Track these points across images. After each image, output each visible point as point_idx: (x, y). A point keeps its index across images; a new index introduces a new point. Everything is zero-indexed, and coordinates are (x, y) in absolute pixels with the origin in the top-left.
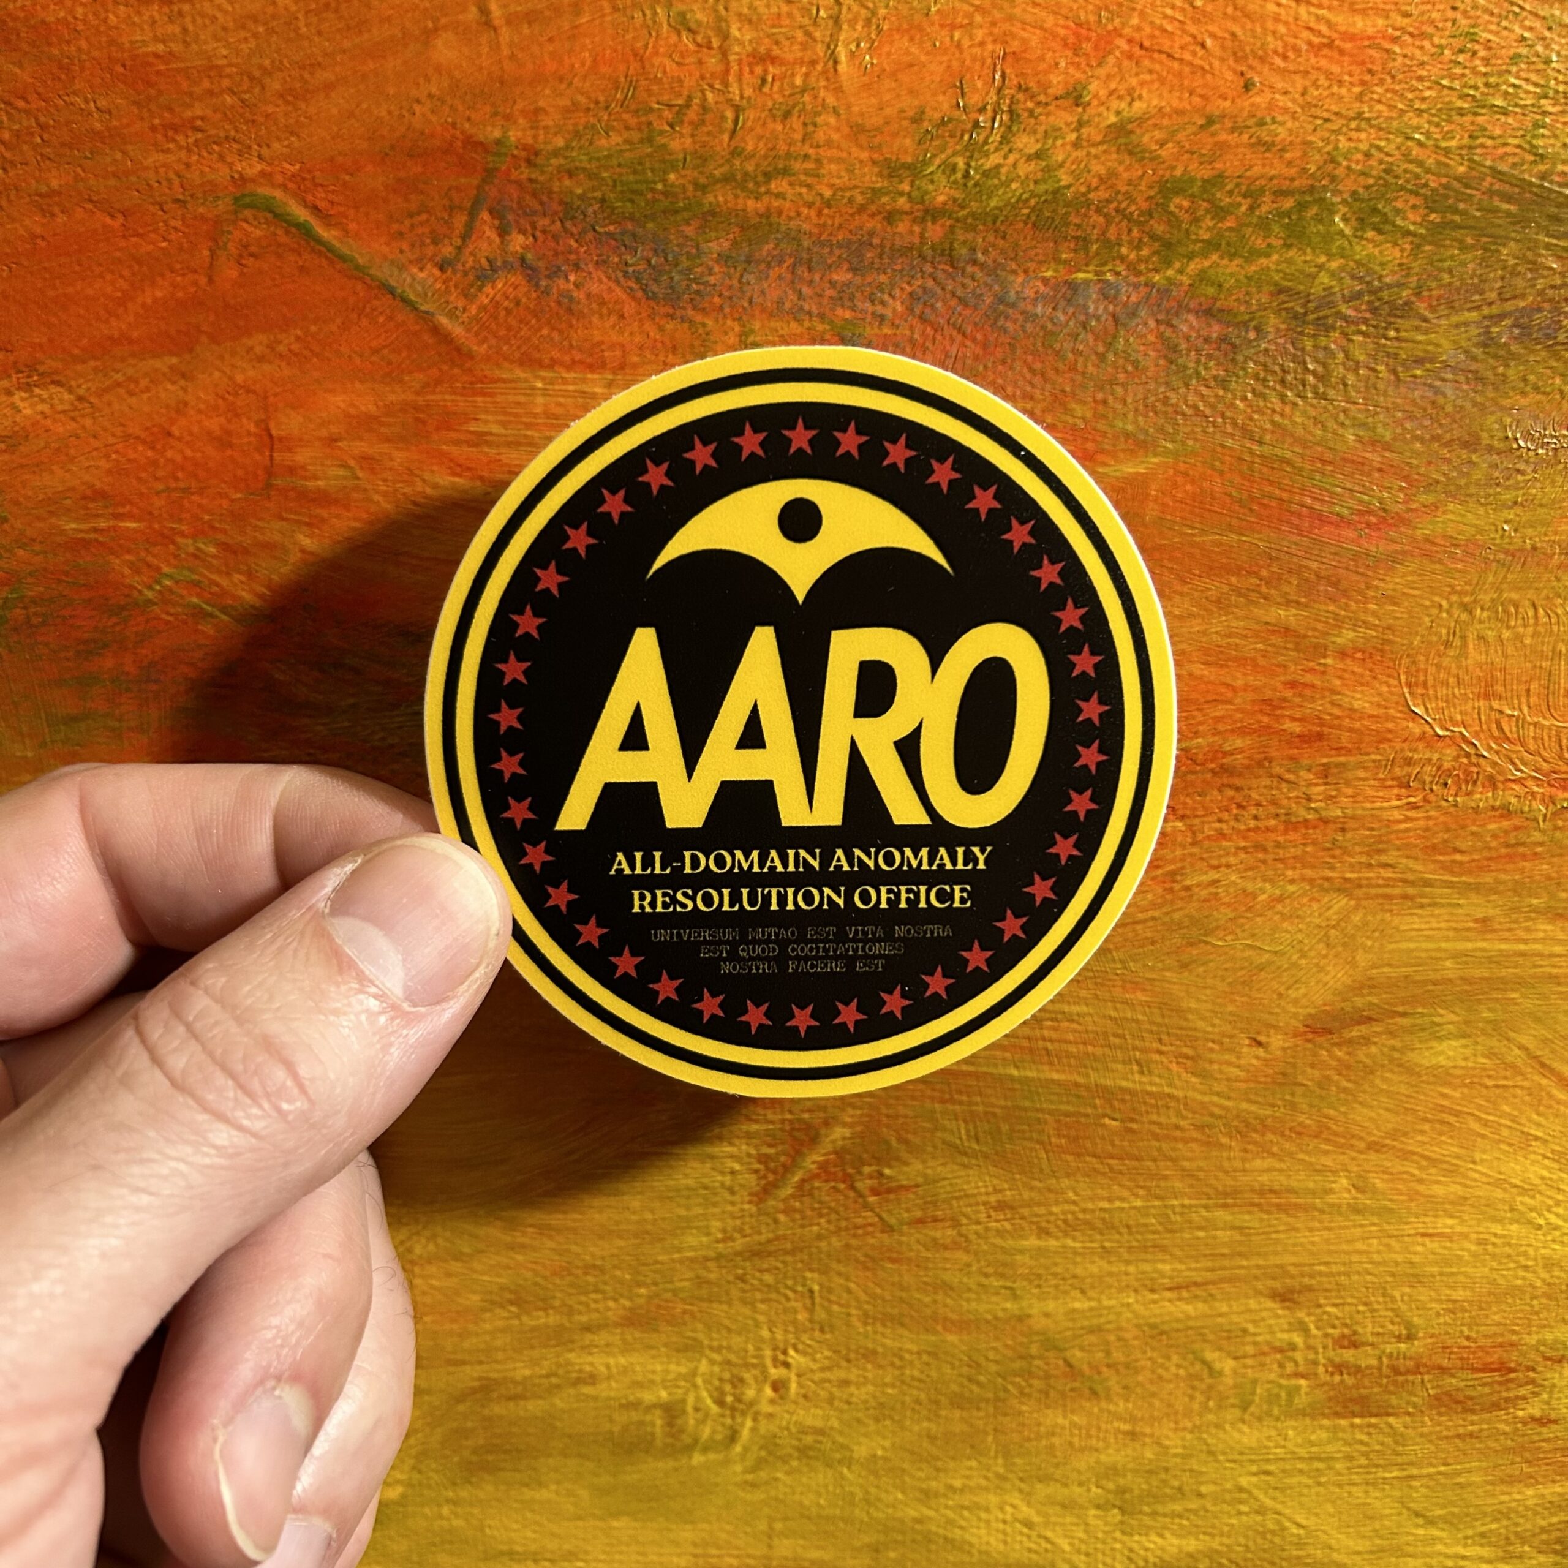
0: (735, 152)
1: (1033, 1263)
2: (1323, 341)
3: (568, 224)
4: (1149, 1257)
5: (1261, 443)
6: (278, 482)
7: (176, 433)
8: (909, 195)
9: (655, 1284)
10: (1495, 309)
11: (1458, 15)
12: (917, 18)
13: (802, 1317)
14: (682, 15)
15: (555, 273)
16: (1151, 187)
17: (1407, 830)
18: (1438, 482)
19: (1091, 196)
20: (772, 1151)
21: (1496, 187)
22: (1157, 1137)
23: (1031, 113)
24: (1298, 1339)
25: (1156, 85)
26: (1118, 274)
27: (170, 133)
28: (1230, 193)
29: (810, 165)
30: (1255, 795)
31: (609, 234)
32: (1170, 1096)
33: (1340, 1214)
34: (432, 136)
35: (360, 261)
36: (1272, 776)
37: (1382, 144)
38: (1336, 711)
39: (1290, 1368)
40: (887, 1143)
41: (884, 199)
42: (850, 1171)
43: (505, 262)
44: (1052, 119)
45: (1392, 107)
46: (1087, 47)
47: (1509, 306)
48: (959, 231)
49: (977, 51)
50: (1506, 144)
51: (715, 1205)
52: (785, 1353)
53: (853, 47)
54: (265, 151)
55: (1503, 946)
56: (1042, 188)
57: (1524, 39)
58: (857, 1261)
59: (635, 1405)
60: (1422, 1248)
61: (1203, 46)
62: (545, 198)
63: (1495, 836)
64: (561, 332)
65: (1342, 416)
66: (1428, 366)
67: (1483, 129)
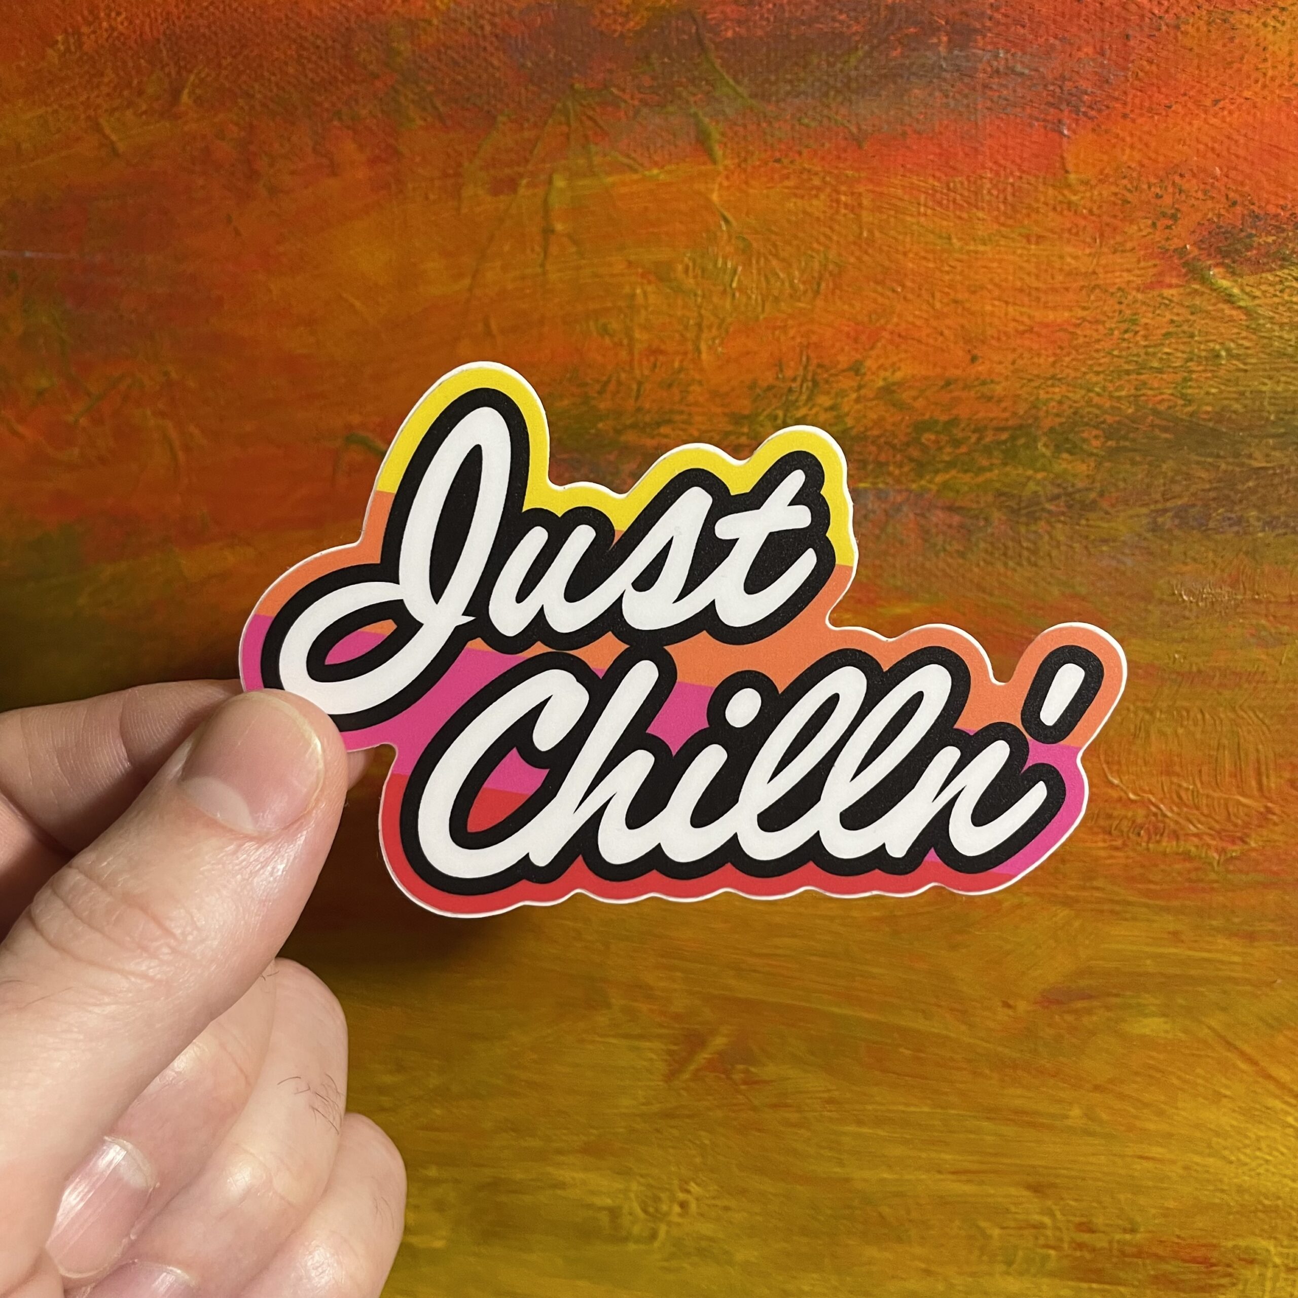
0: (639, 410)
1: (854, 1143)
2: (1033, 528)
4: (937, 1149)
5: (991, 595)
9: (603, 1128)
10: (1159, 506)
11: (1123, 307)
12: (751, 324)
13: (698, 1160)
14: (605, 325)
16: (908, 427)
17: (1111, 865)
19: (869, 433)
20: (676, 1048)
21: (1157, 422)
22: (938, 1065)
23: (827, 382)
24: (1047, 1220)
25: (911, 360)
26: (887, 484)
27: (311, 400)
28: (963, 430)
29: (684, 417)
32: (947, 1037)
37: (1071, 395)
39: (1042, 1241)
40: (752, 1050)
41: (732, 438)
42: (728, 1066)
44: (840, 384)
45: (1076, 370)
46: (863, 338)
47: (1169, 504)
49: (790, 343)
50: (1161, 394)
51: (639, 1080)
52: (687, 1183)
53: (710, 343)
54: (363, 410)
55: (1191, 953)
57: (1172, 321)
58: (734, 1127)
59: (590, 1206)
60: (1140, 1166)
61: (942, 334)
63: (1180, 873)
65: (1049, 579)
66: (1112, 544)
67: (1144, 383)
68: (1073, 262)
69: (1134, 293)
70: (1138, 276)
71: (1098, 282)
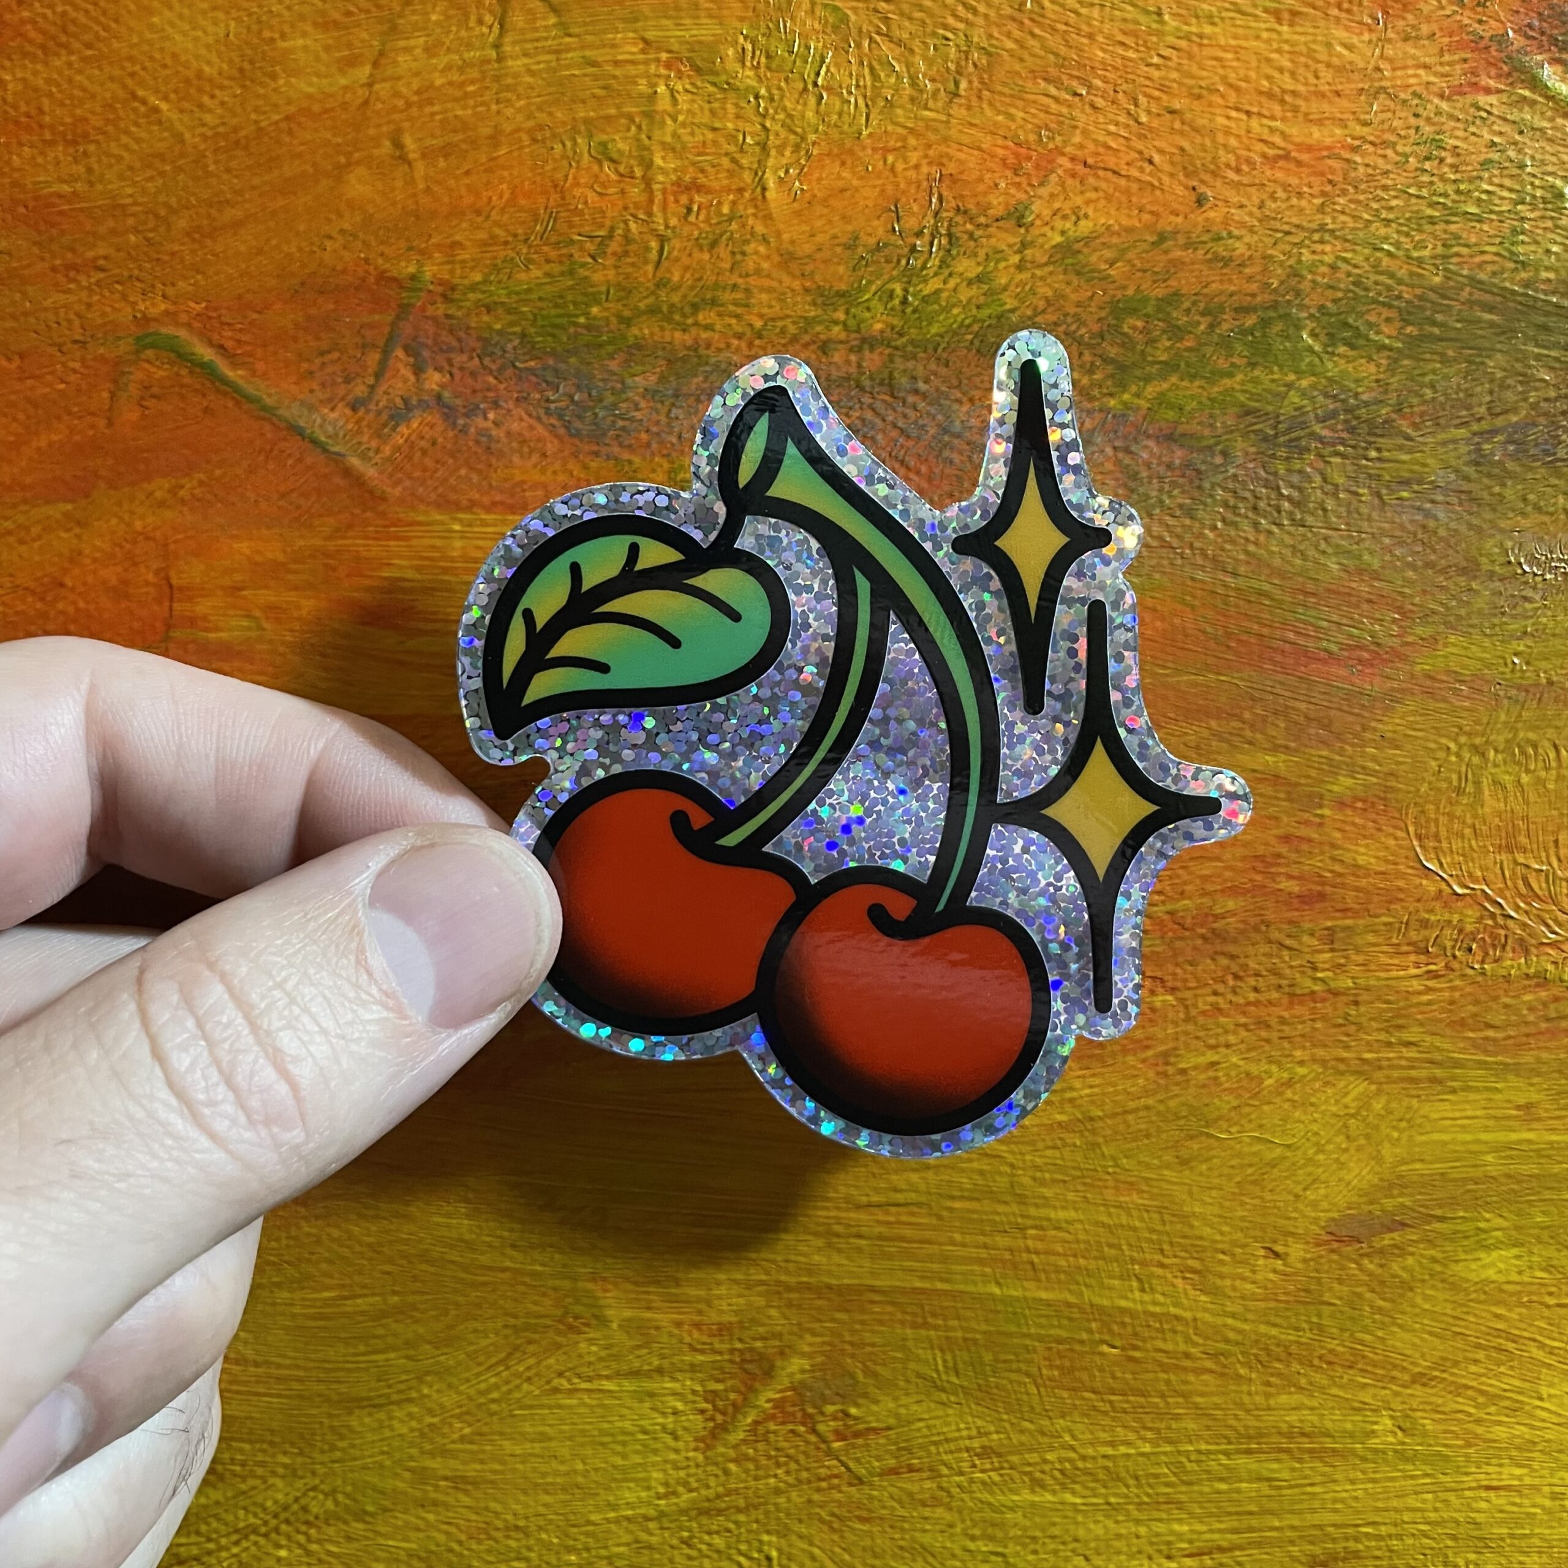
0: (661, 284)
1: (1028, 1523)
2: (1297, 464)
3: (487, 361)
4: (1164, 1516)
5: (1235, 574)
6: (177, 634)
7: (69, 582)
8: (845, 324)
9: (588, 1550)
10: (1485, 425)
11: (1421, 122)
12: (848, 144)
14: (604, 145)
15: (472, 411)
16: (1102, 308)
17: (1430, 1003)
18: (1434, 612)
20: (720, 1387)
21: (1478, 295)
22: (1165, 1368)
23: (972, 237)
25: (1103, 202)
27: (72, 274)
28: (1188, 311)
29: (739, 296)
30: (1252, 964)
31: (532, 371)
32: (1177, 1318)
33: (1386, 1461)
34: (344, 272)
35: (269, 402)
36: (1270, 942)
37: (1349, 255)
38: (1338, 868)
40: (853, 1376)
41: (818, 329)
42: (811, 1410)
43: (420, 401)
44: (993, 241)
45: (1356, 218)
46: (1028, 166)
47: (1499, 422)
48: (898, 360)
49: (912, 174)
50: (1483, 252)
51: (655, 1452)
53: (782, 174)
54: (170, 291)
55: (1554, 1138)
56: (985, 313)
57: (1493, 144)
58: (822, 1520)
60: (1487, 1505)
61: (1151, 162)
62: (462, 334)
63: (1532, 1009)
64: (479, 472)
65: (1323, 545)
66: (1416, 487)
67: (1458, 237)
68: (1345, 52)
69: (1436, 101)
70: (1443, 75)
71: (1384, 83)
